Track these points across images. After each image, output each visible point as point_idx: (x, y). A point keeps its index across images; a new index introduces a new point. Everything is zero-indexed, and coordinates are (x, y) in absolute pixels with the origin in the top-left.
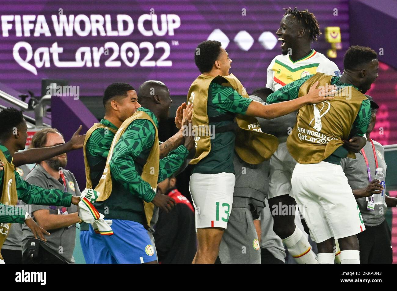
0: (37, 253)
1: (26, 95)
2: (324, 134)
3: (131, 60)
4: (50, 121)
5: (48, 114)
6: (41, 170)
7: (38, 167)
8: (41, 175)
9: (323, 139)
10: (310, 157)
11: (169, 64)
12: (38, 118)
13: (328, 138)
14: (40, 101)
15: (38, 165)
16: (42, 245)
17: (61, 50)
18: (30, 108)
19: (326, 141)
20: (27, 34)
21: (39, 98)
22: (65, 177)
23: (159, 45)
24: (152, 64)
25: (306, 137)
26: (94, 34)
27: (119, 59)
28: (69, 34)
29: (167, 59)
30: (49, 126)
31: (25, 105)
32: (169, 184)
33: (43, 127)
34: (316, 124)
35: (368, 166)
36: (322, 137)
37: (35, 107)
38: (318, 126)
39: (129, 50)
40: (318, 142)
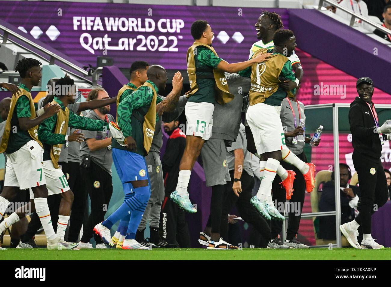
0: (89, 165)
1: (87, 66)
2: (263, 86)
3: (153, 47)
4: (101, 83)
5: (101, 79)
6: (94, 113)
7: (92, 111)
8: (93, 117)
9: (263, 89)
10: (255, 100)
11: (176, 50)
12: (94, 81)
13: (265, 88)
14: (96, 71)
15: (92, 110)
16: (92, 160)
17: (110, 39)
18: (90, 74)
19: (264, 90)
20: (89, 28)
21: (95, 68)
22: (109, 119)
23: (171, 38)
24: (166, 50)
25: (254, 88)
26: (131, 30)
27: (145, 45)
28: (115, 29)
29: (176, 47)
30: (101, 86)
31: (86, 73)
32: (174, 125)
33: (97, 86)
34: (258, 80)
35: (294, 117)
36: (262, 88)
37: (92, 74)
38: (259, 82)
39: (152, 40)
40: (260, 91)
